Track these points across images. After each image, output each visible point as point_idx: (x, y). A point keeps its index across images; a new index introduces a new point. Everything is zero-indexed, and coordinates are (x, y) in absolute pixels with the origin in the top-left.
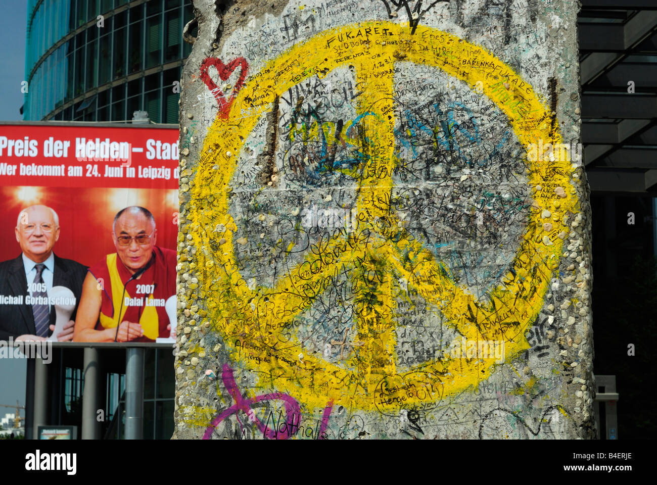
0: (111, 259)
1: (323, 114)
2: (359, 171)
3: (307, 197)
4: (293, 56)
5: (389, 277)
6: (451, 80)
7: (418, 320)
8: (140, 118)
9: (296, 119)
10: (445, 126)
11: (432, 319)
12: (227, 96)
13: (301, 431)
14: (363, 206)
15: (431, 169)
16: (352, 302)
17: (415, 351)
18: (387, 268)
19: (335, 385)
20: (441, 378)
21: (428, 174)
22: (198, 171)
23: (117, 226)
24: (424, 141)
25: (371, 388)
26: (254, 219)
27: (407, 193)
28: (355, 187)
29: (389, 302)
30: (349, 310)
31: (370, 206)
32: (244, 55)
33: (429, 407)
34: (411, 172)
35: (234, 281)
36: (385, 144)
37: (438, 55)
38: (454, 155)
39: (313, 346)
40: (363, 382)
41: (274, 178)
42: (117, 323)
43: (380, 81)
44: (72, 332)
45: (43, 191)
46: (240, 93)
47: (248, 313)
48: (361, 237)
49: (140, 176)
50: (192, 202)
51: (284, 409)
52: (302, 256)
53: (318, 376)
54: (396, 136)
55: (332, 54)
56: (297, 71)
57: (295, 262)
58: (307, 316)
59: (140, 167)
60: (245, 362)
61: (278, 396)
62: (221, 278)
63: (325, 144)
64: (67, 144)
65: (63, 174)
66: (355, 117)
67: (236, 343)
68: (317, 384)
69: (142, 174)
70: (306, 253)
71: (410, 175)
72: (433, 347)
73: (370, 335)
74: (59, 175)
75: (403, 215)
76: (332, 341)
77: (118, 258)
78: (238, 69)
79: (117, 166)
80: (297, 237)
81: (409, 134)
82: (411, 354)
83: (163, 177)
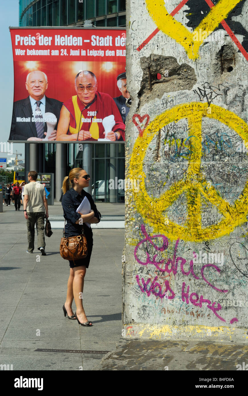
0: (74, 98)
1: (176, 136)
2: (189, 157)
3: (171, 166)
4: (166, 114)
5: (199, 195)
6: (222, 124)
7: (209, 211)
8: (88, 24)
9: (167, 138)
10: (220, 141)
11: (214, 211)
12: (142, 129)
13: (168, 248)
14: (190, 170)
15: (214, 157)
16: (186, 204)
17: (208, 221)
18: (199, 192)
19: (180, 232)
20: (217, 231)
21: (214, 159)
22: (132, 155)
23: (77, 81)
24: (212, 147)
25: (193, 234)
26: (152, 174)
27: (206, 165)
28: (187, 163)
29: (199, 204)
30: (185, 207)
31: (193, 170)
32: (148, 113)
33: (213, 241)
34: (207, 158)
35: (145, 195)
36: (198, 147)
37: (218, 115)
38: (223, 152)
39: (172, 219)
40: (190, 231)
41: (159, 159)
42: (78, 131)
43: (197, 124)
44: (56, 136)
45: (39, 63)
46: (147, 127)
47: (150, 207)
48: (190, 181)
49: (88, 55)
50: (130, 167)
51: (162, 240)
52: (169, 187)
53: (174, 229)
54: (202, 145)
55: (180, 114)
56: (167, 120)
57: (166, 189)
58: (170, 208)
59: (88, 50)
60: (149, 224)
61: (161, 236)
62: (141, 194)
63: (177, 147)
64: (51, 38)
65: (49, 55)
66: (188, 137)
67: (146, 217)
68: (174, 232)
69: (89, 54)
70: (170, 186)
71: (207, 159)
72: (214, 220)
73: (192, 215)
74: (47, 55)
75: (204, 173)
76: (179, 217)
77: (78, 98)
78: (146, 119)
79: (76, 50)
80: (167, 180)
81: (207, 144)
82: (206, 222)
83: (100, 55)
